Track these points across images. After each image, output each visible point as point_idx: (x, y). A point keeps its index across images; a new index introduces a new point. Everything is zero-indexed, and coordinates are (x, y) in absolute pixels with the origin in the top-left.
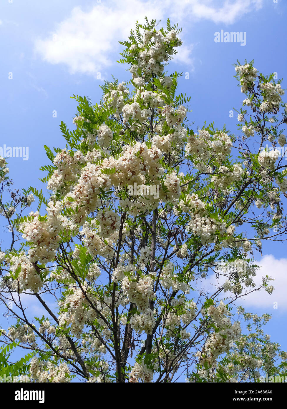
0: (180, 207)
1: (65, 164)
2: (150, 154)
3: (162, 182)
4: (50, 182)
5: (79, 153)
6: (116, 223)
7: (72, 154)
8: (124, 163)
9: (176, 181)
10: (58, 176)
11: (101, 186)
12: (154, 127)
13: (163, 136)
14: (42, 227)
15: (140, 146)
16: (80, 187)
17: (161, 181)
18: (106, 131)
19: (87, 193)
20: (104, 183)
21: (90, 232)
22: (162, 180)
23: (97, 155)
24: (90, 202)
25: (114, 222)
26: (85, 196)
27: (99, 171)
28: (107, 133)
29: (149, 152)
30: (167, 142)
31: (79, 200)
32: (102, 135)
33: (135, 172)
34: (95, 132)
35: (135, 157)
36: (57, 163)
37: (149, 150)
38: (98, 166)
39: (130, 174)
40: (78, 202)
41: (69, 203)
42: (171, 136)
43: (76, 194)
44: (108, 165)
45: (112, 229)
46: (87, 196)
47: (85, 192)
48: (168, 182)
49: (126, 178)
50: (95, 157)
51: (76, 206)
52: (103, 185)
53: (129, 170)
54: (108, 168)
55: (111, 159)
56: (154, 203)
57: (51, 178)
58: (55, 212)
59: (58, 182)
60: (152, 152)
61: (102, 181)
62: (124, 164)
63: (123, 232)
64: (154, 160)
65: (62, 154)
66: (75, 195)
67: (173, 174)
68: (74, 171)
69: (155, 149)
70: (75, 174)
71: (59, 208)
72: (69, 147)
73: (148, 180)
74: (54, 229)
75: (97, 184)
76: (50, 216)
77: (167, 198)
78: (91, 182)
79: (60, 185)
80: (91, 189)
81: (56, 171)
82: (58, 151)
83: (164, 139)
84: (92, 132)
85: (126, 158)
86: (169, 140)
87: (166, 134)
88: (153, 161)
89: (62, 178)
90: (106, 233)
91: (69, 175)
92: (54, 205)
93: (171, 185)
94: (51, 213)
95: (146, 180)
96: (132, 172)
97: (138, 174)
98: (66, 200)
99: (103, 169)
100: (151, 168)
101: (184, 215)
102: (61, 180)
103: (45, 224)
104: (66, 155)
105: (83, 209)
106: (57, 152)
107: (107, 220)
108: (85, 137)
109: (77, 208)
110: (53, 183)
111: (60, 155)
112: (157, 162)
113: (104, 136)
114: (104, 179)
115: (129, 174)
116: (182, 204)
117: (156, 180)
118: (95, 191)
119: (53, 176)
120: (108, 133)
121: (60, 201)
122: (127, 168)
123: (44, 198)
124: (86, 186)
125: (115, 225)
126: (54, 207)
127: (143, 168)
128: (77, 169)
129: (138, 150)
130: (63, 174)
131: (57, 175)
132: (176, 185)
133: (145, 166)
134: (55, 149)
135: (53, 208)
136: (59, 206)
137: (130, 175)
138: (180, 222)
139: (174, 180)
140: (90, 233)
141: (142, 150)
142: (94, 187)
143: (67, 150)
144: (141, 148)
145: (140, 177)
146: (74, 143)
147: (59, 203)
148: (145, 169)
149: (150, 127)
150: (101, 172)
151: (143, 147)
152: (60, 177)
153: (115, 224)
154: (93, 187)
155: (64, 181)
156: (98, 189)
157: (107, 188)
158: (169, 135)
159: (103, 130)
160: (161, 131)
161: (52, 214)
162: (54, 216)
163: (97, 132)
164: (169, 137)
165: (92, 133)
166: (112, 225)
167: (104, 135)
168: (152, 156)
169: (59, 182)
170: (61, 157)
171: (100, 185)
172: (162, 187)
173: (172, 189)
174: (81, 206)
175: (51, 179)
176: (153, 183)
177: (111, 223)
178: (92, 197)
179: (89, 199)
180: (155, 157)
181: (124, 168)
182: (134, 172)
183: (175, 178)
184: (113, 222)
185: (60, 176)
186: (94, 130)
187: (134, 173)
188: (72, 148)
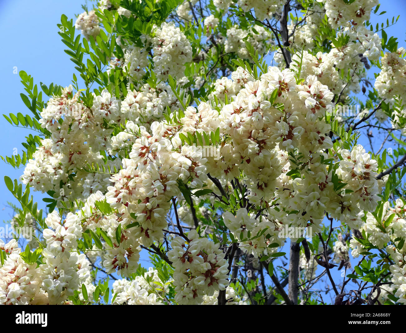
0: (366, 234)
1: (70, 126)
2: (304, 99)
3: (330, 169)
4: (32, 167)
5: (105, 96)
6: (219, 270)
7: (87, 100)
8: (237, 118)
9: (367, 167)
10: (51, 155)
11: (181, 175)
12: (290, 32)
13: (319, 54)
14: (32, 278)
15: (280, 77)
16: (129, 178)
17: (328, 166)
18: (174, 39)
19: (147, 191)
20: (191, 169)
21: (143, 294)
22: (331, 165)
23: (154, 100)
24: (156, 215)
25: (214, 267)
26: (140, 201)
27: (177, 140)
28: (176, 45)
29: (302, 94)
30: (329, 69)
31: (123, 209)
32: (165, 49)
33: (265, 143)
34: (146, 42)
35: (267, 105)
36: (50, 121)
37: (300, 86)
38: (170, 127)
39: (253, 146)
40: (120, 216)
41: (97, 218)
42: (342, 54)
43: (120, 195)
44: (197, 124)
45: (209, 285)
46: (147, 200)
47: (142, 190)
48: (348, 170)
49: (242, 158)
50: (149, 105)
51: (115, 226)
52: (188, 174)
53: (250, 137)
54: (200, 131)
55: (205, 108)
56: (311, 221)
57: (34, 159)
58: (66, 239)
59: (51, 170)
60: (309, 92)
61: (185, 164)
62: (238, 121)
63: (227, 296)
64: (314, 112)
65: (62, 98)
66: (116, 196)
67: (359, 148)
68: (93, 143)
69: (316, 86)
70: (95, 150)
71: (76, 229)
72: (81, 82)
73: (298, 162)
74: (64, 284)
75: (173, 170)
76: (54, 251)
77: (343, 208)
78: (158, 164)
79: (56, 177)
80: (158, 184)
81: (47, 142)
82: (53, 90)
83: (320, 60)
84: (139, 41)
85: (244, 106)
86: (336, 63)
87: (327, 48)
88: (313, 115)
89: (62, 160)
90: (191, 295)
91: (80, 153)
92: (62, 224)
93: (354, 175)
94: (55, 242)
95: (293, 162)
96: (258, 142)
97: (273, 147)
98: (89, 211)
99: (185, 134)
100: (306, 132)
101: (376, 255)
102: (60, 164)
103: (39, 271)
104: (73, 103)
105: (133, 233)
106: (49, 94)
107: (196, 261)
108: (121, 56)
109: (117, 230)
110: (39, 171)
111: (57, 103)
112: (320, 119)
113: (171, 53)
114: (189, 158)
115: (250, 146)
116: (370, 225)
117: (317, 164)
118: (168, 188)
119: (39, 154)
120: (179, 44)
121: (74, 213)
122: (244, 132)
123: (36, 205)
124: (144, 176)
125: (216, 275)
126: (63, 228)
127: (287, 133)
128: (99, 139)
129: (273, 87)
130: (64, 151)
131: (48, 152)
132: (366, 177)
133: (291, 127)
134: (44, 88)
135: (60, 230)
136: (74, 225)
137: (252, 149)
138: (365, 274)
139: (363, 164)
140: (142, 299)
141: (283, 87)
142: (166, 178)
143: (76, 91)
144: (280, 82)
145: (274, 155)
146: (94, 70)
147: (73, 218)
148: (290, 136)
149: (281, 32)
150: (179, 141)
151: (287, 81)
152: (58, 158)
153: (216, 271)
154: (163, 179)
155: (66, 167)
156: (175, 182)
157: (197, 181)
158: (334, 51)
159: (167, 38)
160: (309, 41)
161: (59, 245)
162: (63, 249)
163: (150, 44)
164: (335, 55)
165: (139, 44)
166: (209, 274)
167: (170, 50)
168: (311, 102)
169: (53, 171)
170: (59, 107)
171: (179, 173)
172: (332, 181)
173: (355, 187)
174: (129, 226)
175: (35, 162)
176: (309, 170)
177: (206, 269)
178: (159, 202)
179: (152, 209)
180: (317, 107)
181: (236, 132)
182: (263, 141)
183: (365, 159)
184: (210, 268)
185: (57, 155)
186: (143, 38)
187: (262, 144)
188: (87, 85)
